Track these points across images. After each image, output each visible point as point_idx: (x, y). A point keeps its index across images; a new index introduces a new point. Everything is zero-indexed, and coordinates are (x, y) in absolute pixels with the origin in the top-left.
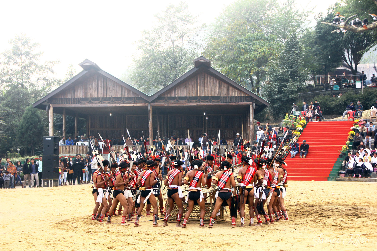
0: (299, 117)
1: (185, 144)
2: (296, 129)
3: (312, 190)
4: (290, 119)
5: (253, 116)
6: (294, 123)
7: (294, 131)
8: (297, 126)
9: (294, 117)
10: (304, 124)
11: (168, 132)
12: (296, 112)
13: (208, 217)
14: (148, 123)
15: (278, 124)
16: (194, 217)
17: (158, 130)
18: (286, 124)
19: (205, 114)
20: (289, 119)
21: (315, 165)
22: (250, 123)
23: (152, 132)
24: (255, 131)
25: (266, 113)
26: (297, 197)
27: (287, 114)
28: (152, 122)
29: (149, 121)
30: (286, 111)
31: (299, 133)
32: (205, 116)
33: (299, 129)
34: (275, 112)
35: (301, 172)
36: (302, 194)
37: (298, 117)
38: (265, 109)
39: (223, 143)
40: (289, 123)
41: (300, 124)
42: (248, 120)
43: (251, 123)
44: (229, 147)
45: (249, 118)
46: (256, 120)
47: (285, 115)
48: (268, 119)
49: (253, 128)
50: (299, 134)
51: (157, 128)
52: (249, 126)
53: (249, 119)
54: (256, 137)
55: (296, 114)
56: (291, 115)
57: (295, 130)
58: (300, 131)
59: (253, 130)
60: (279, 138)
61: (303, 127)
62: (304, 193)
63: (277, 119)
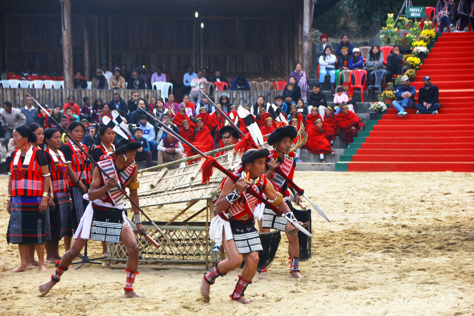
0: (420, 23)
1: (150, 87)
2: (411, 51)
3: (447, 194)
4: (398, 27)
5: (310, 20)
6: (407, 36)
7: (406, 56)
8: (414, 44)
9: (408, 21)
10: (431, 38)
11: (110, 58)
12: (411, 10)
13: (204, 255)
14: (60, 35)
15: (368, 41)
16: (172, 254)
17: (86, 52)
18: (389, 40)
19: (197, 15)
20: (395, 27)
21: (455, 134)
22: (304, 38)
23: (70, 56)
24: (315, 55)
25: (341, 13)
26: (410, 209)
27: (390, 16)
28: (70, 33)
29: (63, 30)
30: (388, 7)
31: (417, 60)
32: (199, 21)
33: (417, 52)
34: (363, 11)
35: (421, 153)
36: (422, 201)
37: (416, 22)
38: (338, 4)
39: (240, 85)
40: (396, 37)
41: (421, 39)
42: (298, 31)
43: (306, 37)
44: (253, 95)
45: (300, 25)
46: (317, 31)
47: (387, 17)
48: (345, 29)
49: (310, 49)
50: (418, 63)
51: (82, 49)
52: (302, 45)
53: (300, 28)
54: (316, 72)
55: (412, 15)
56: (400, 18)
57: (409, 52)
58: (420, 55)
59: (311, 54)
60: (372, 73)
61: (428, 46)
62: (428, 199)
63: (368, 28)
